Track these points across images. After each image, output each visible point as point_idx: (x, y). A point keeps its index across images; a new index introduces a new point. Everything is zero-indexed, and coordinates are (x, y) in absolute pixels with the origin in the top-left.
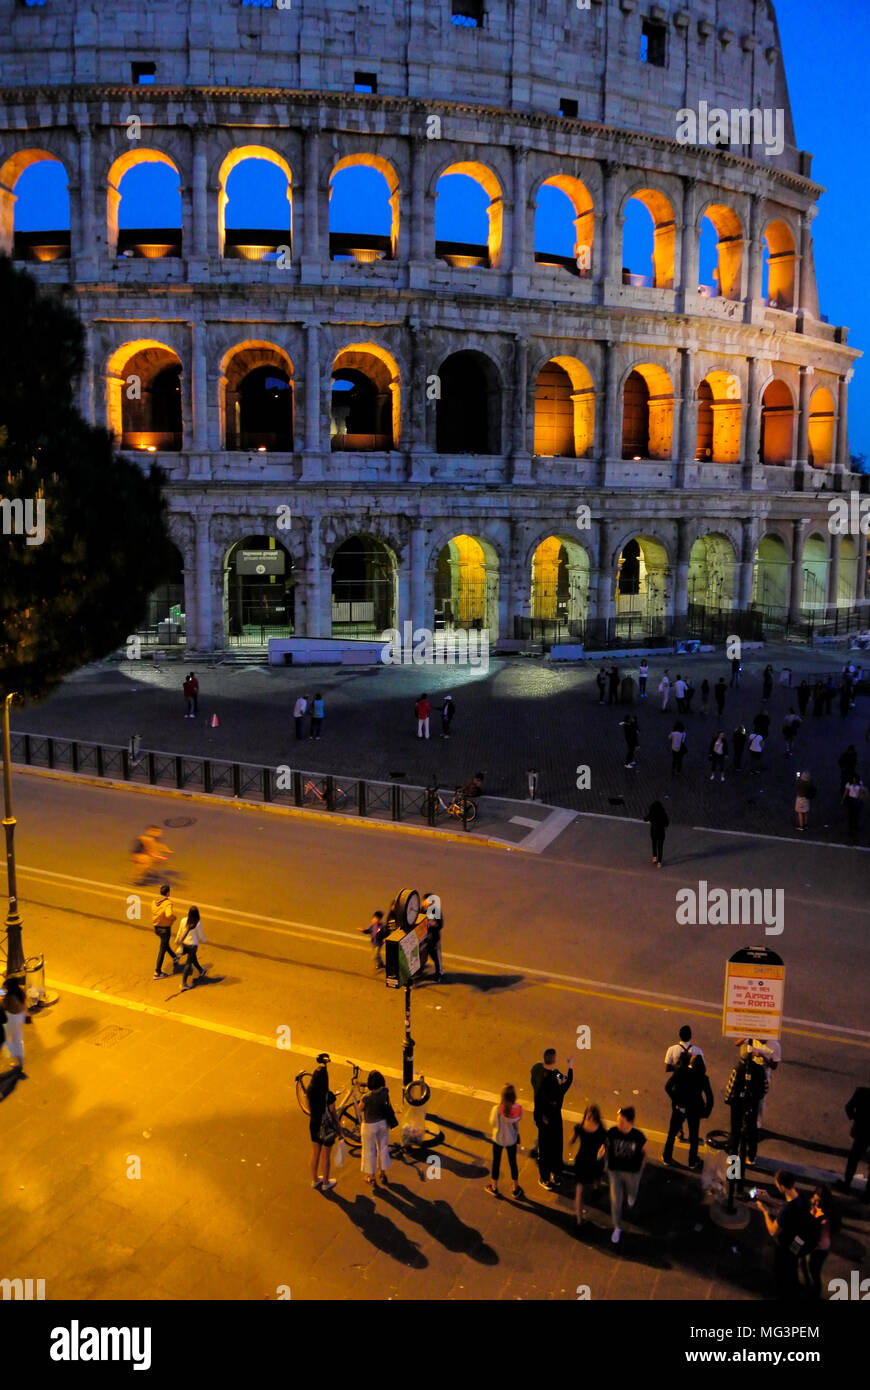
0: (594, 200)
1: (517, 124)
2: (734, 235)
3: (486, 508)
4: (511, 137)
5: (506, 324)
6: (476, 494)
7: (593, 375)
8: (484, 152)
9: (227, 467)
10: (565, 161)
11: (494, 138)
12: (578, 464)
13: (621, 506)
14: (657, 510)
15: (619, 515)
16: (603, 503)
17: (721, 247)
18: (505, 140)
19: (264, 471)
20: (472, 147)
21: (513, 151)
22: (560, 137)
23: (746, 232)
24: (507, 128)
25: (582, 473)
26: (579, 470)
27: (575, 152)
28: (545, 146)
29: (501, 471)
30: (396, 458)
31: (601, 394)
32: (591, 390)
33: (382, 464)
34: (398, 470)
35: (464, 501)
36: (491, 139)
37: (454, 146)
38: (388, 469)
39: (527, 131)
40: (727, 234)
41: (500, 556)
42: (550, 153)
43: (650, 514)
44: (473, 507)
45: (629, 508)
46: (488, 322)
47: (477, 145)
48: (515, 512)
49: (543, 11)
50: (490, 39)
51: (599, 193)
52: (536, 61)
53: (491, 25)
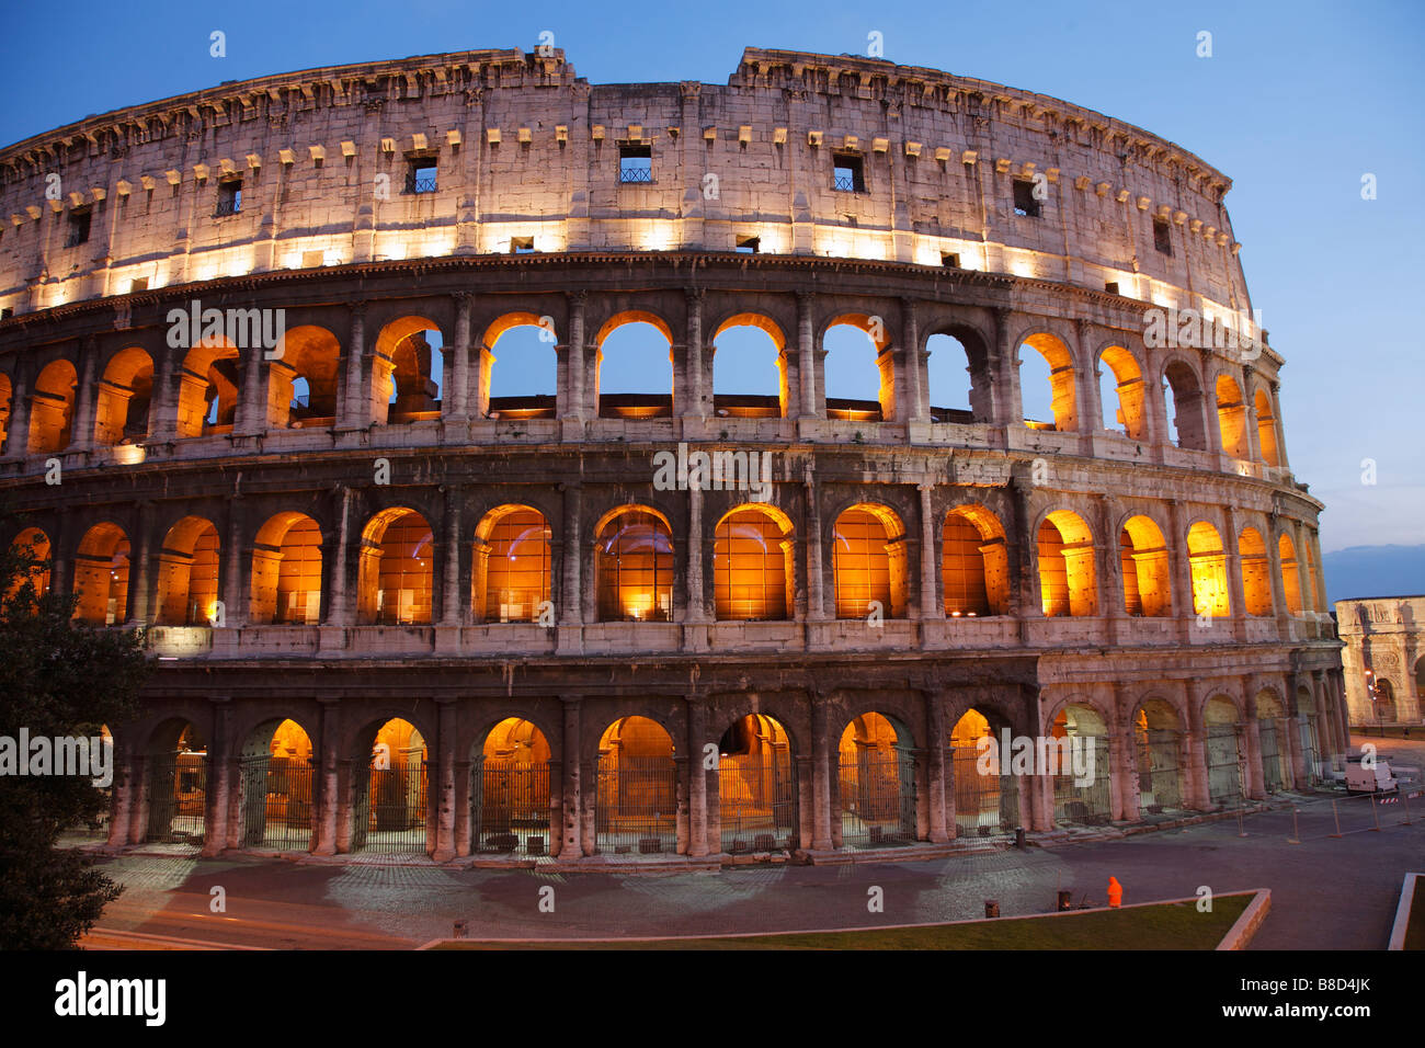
0: (1142, 369)
1: (1081, 301)
2: (1233, 402)
3: (1096, 672)
4: (1077, 311)
5: (1095, 485)
6: (1087, 658)
7: (1164, 534)
8: (1055, 325)
9: (843, 637)
10: (1116, 333)
11: (1063, 312)
12: (1163, 623)
13: (1204, 665)
14: (1231, 667)
15: (1203, 674)
16: (1189, 662)
17: (1221, 412)
18: (1072, 314)
19: (882, 640)
20: (1045, 319)
21: (1079, 324)
22: (1112, 313)
23: (1244, 398)
24: (1072, 303)
25: (1166, 632)
26: (1163, 629)
27: (1125, 326)
28: (1102, 321)
29: (1102, 632)
30: (1009, 622)
31: (1173, 552)
32: (1162, 549)
33: (995, 630)
34: (1011, 635)
35: (1075, 666)
36: (1061, 314)
37: (1030, 318)
38: (1001, 635)
39: (1087, 306)
40: (1225, 401)
41: (1107, 724)
42: (1105, 327)
43: (1225, 671)
44: (1084, 672)
45: (1209, 666)
46: (1080, 482)
47: (1049, 318)
48: (1121, 676)
49: (1083, 206)
50: (1046, 227)
51: (1144, 363)
52: (1084, 247)
53: (1045, 216)
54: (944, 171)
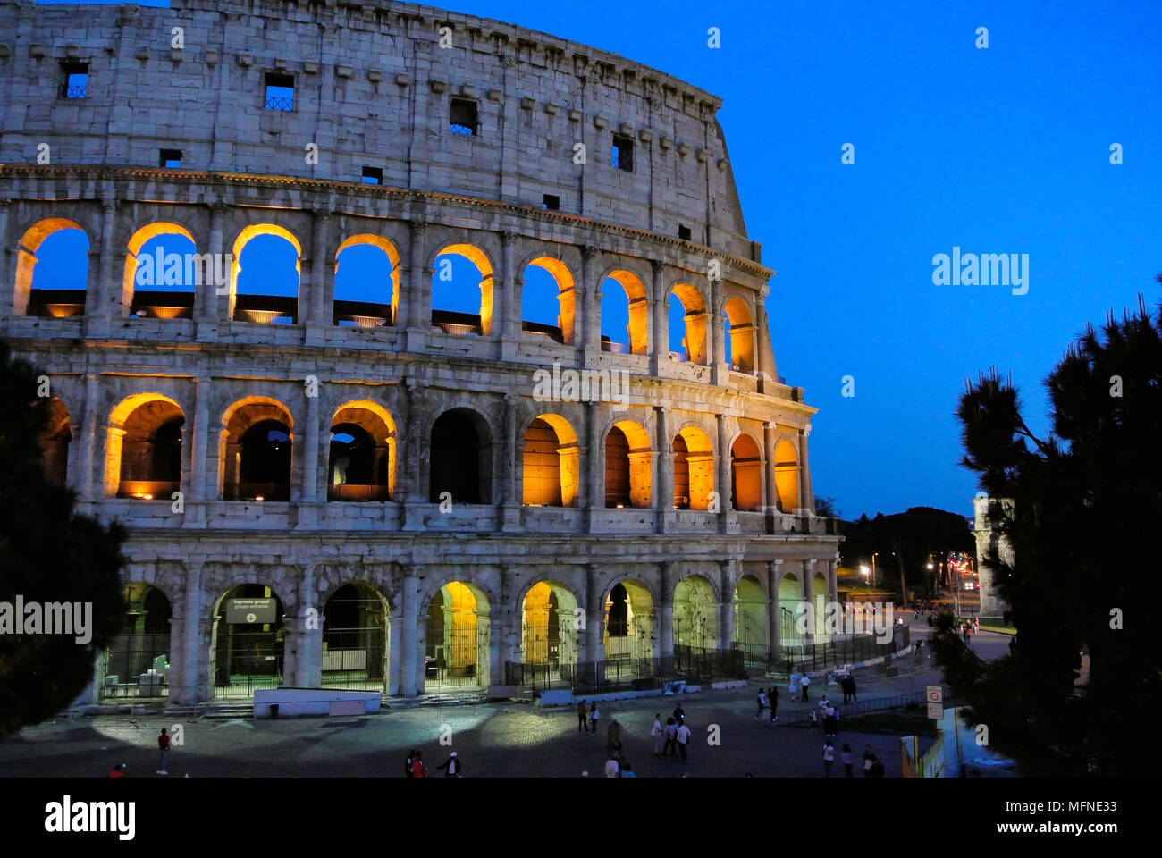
0: (575, 279)
1: (507, 214)
2: (698, 310)
3: (478, 555)
4: (501, 224)
5: (496, 384)
6: (468, 542)
7: (576, 430)
8: (477, 236)
9: (223, 515)
10: (549, 245)
11: (486, 225)
12: (565, 513)
13: (608, 552)
14: (640, 555)
15: (604, 560)
16: (589, 549)
17: (688, 319)
18: (495, 227)
19: (260, 520)
20: (466, 231)
21: (503, 236)
22: (544, 225)
23: (709, 307)
24: (497, 216)
25: (569, 521)
26: (565, 519)
27: (557, 238)
28: (531, 233)
29: (492, 519)
30: (391, 508)
31: (584, 448)
32: (576, 444)
33: (376, 513)
34: (392, 519)
35: (456, 549)
36: (483, 226)
37: (450, 230)
38: (383, 519)
39: (514, 220)
40: (693, 309)
41: (490, 602)
42: (535, 239)
43: (634, 559)
44: (464, 555)
45: (613, 553)
46: (479, 383)
47: (471, 230)
48: (506, 559)
49: (528, 125)
50: (482, 145)
51: (579, 272)
52: (523, 163)
53: (484, 134)
54: (377, 92)
